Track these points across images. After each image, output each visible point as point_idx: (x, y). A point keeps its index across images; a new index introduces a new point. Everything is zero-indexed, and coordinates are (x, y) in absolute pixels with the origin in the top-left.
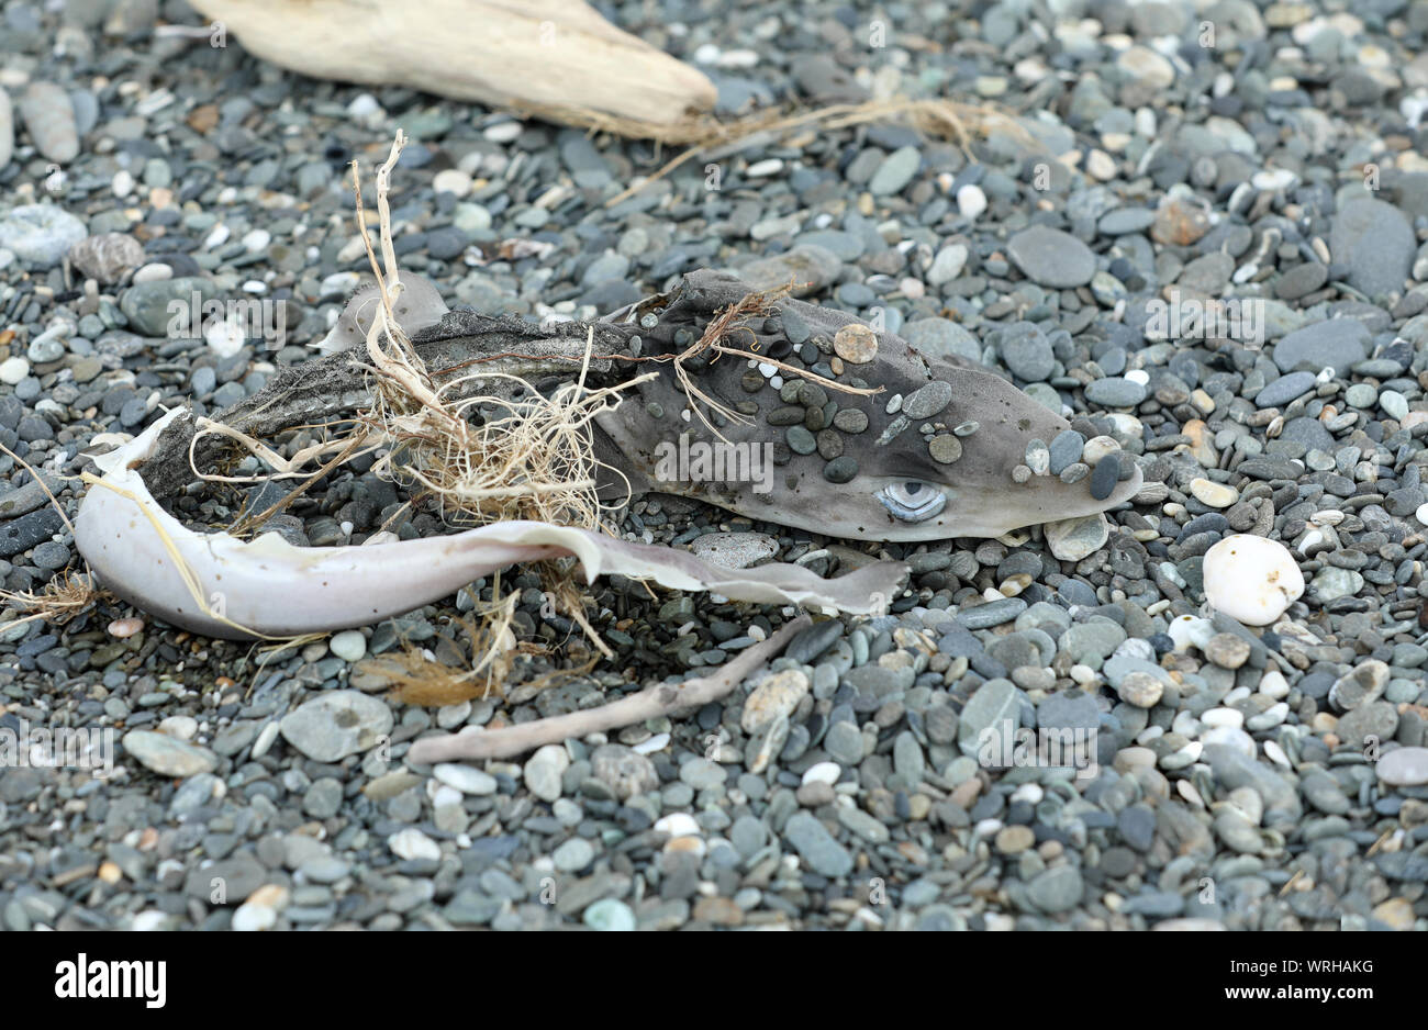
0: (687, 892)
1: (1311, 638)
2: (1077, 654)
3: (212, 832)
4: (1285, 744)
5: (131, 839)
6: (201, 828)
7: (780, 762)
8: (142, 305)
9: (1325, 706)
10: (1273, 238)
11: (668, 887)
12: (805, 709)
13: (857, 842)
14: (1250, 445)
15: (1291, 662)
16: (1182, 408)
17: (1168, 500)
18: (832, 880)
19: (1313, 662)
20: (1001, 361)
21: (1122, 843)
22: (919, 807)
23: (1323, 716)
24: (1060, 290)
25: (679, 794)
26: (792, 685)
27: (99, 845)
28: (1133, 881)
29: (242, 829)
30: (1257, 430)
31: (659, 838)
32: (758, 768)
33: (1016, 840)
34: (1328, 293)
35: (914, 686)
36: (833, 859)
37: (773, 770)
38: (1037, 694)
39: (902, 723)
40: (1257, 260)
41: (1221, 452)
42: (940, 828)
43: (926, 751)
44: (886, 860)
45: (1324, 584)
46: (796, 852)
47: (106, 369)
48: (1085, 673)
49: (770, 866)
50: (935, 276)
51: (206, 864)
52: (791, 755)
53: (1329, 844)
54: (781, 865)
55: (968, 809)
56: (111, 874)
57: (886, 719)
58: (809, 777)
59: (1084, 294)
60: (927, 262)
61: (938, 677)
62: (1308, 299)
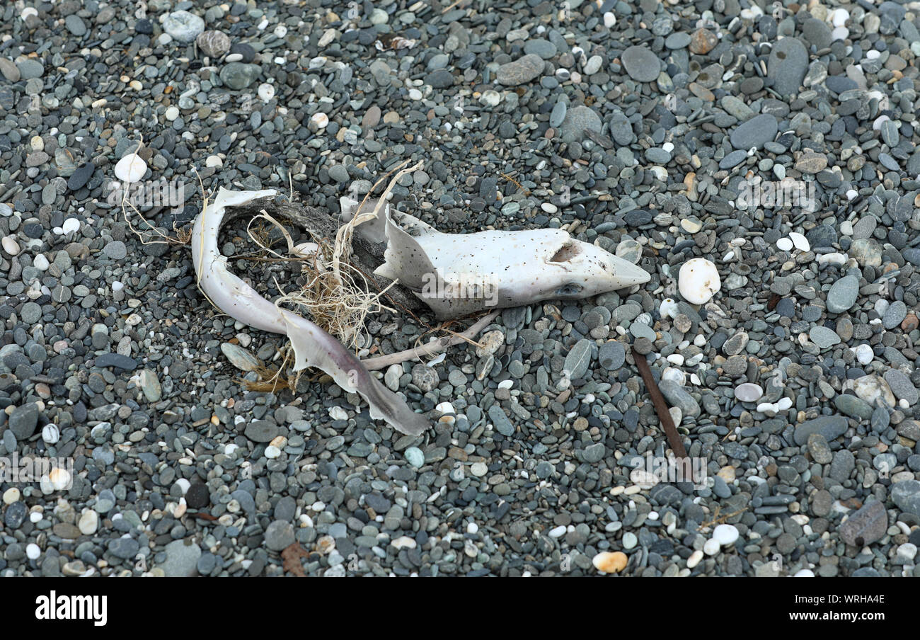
0: (446, 444)
1: (721, 312)
2: (620, 319)
3: (256, 404)
4: (699, 374)
5: (224, 404)
6: (252, 402)
7: (489, 376)
8: (229, 77)
9: (720, 352)
10: (743, 59)
11: (439, 440)
12: (502, 351)
13: (517, 419)
14: (713, 190)
15: (710, 327)
16: (686, 167)
17: (672, 225)
18: (506, 437)
19: (719, 326)
20: (609, 131)
21: (623, 427)
22: (545, 401)
23: (719, 357)
24: (642, 83)
25: (447, 391)
26: (497, 339)
27: (211, 404)
28: (627, 445)
29: (268, 403)
30: (717, 182)
31: (437, 414)
32: (480, 379)
33: (581, 424)
34: (764, 93)
35: (548, 337)
36: (507, 427)
37: (487, 380)
38: (600, 341)
39: (541, 362)
40: (734, 69)
41: (700, 193)
42: (551, 412)
43: (550, 375)
44: (529, 428)
45: (731, 282)
46: (492, 423)
47: (213, 112)
48: (621, 330)
49: (481, 430)
50: (587, 71)
51: (254, 420)
52: (494, 375)
53: (706, 436)
54: (486, 429)
55: (564, 404)
56: (216, 421)
57: (535, 358)
58: (500, 386)
59: (653, 85)
60: (584, 64)
61: (559, 332)
62: (754, 96)
